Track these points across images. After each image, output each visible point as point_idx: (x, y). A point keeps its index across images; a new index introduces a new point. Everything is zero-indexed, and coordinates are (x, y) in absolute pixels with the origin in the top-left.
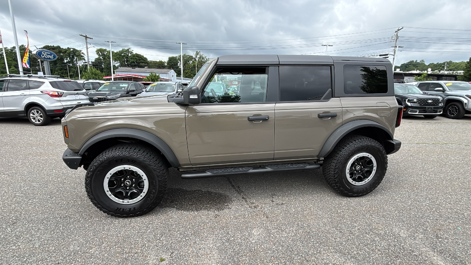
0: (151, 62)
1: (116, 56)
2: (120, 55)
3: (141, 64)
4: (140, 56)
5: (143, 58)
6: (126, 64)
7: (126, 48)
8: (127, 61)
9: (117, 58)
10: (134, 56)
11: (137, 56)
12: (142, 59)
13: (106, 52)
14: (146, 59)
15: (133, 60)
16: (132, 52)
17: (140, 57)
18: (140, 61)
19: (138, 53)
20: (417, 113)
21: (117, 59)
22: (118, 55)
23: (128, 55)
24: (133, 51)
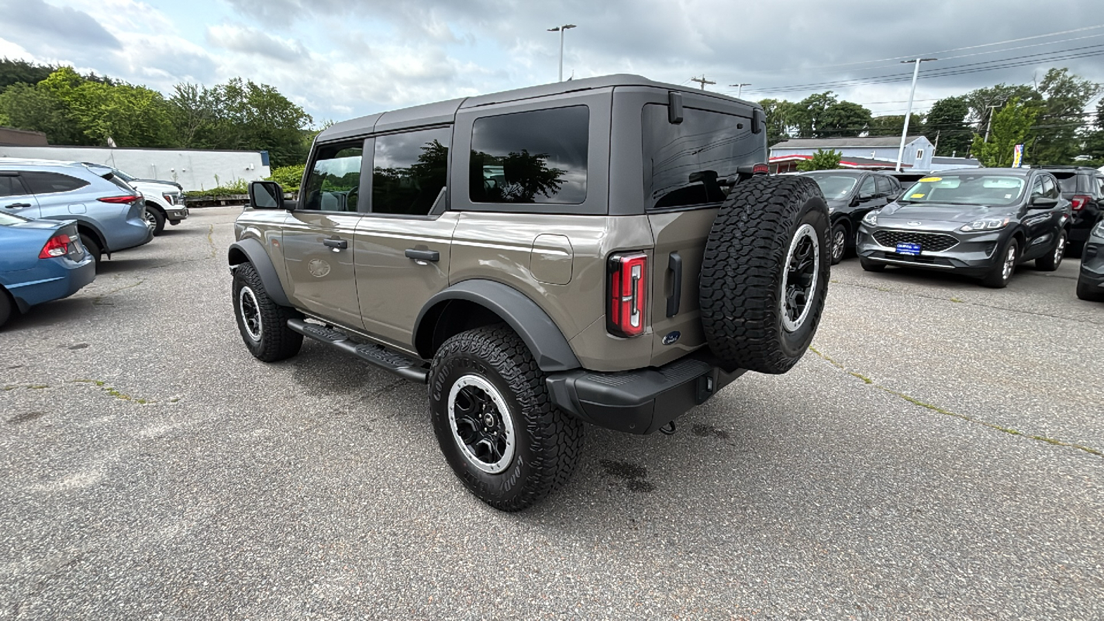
0: (879, 120)
1: (793, 113)
2: (802, 111)
3: (850, 128)
4: (851, 107)
5: (858, 111)
6: (814, 129)
7: (821, 93)
8: (817, 123)
9: (795, 117)
10: (836, 108)
11: (842, 109)
12: (855, 113)
13: (775, 107)
14: (867, 112)
15: (830, 120)
16: (835, 98)
17: (851, 110)
18: (849, 121)
19: (847, 101)
21: (794, 120)
22: (798, 111)
23: (822, 109)
24: (836, 96)
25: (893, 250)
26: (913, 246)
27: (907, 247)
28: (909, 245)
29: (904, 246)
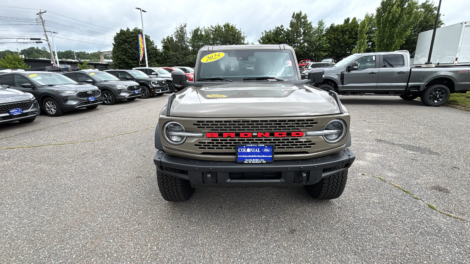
20: (160, 92)
25: (7, 114)
26: (18, 110)
27: (15, 111)
28: (16, 110)
29: (14, 111)
